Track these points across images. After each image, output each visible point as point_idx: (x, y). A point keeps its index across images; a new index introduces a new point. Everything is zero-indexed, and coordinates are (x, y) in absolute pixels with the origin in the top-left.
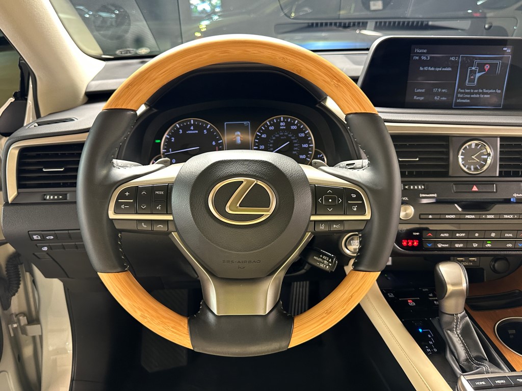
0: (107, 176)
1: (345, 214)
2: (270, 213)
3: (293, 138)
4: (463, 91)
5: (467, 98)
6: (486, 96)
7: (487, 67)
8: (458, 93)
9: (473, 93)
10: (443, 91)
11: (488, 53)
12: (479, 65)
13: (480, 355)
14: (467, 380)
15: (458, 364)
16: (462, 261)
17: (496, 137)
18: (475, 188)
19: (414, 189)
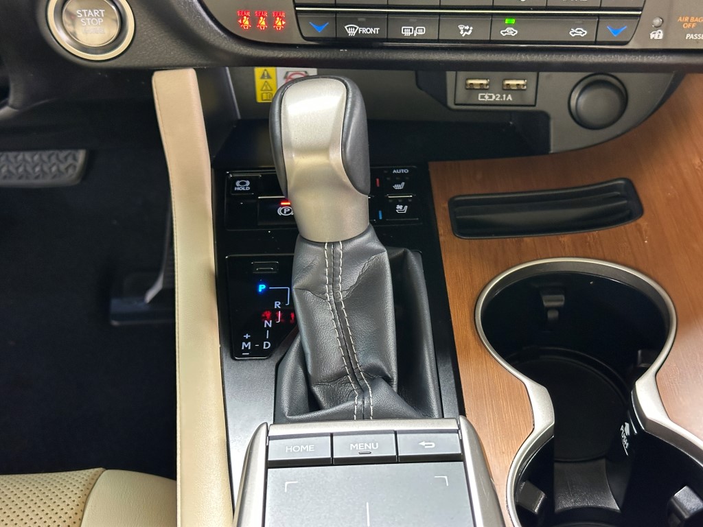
13: (379, 363)
14: (269, 438)
15: (301, 388)
16: (482, 88)
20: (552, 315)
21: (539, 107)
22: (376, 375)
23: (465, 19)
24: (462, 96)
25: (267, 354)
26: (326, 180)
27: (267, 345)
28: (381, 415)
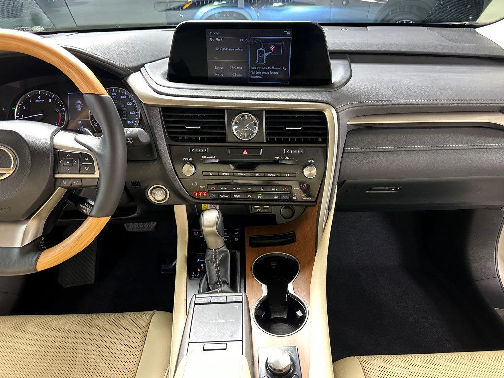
1: (80, 173)
2: (11, 172)
3: (122, 106)
4: (255, 68)
5: (260, 75)
6: (275, 73)
7: (272, 48)
8: (251, 70)
9: (264, 71)
10: (238, 68)
11: (272, 35)
12: (265, 46)
13: (225, 279)
14: (196, 298)
15: (206, 286)
16: (258, 208)
17: (262, 110)
18: (245, 152)
19: (198, 152)
20: (274, 267)
21: (273, 213)
22: (225, 283)
23: (249, 194)
24: (253, 210)
25: (198, 277)
26: (212, 234)
27: (198, 275)
28: (224, 292)
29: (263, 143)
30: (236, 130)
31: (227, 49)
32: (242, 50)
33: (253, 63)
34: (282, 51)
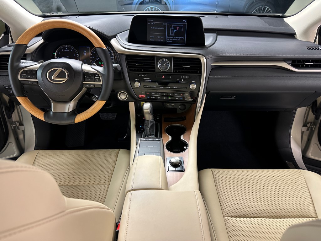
0: (18, 66)
1: (94, 82)
2: (66, 80)
4: (169, 37)
5: (171, 41)
6: (178, 40)
7: (178, 28)
8: (167, 38)
9: (173, 39)
10: (162, 37)
11: (177, 22)
12: (174, 27)
13: (153, 133)
15: (144, 135)
16: (169, 105)
17: (172, 57)
18: (163, 77)
19: (142, 76)
21: (176, 107)
23: (165, 97)
24: (166, 106)
25: (141, 133)
26: (148, 113)
28: (153, 137)
29: (172, 73)
30: (160, 66)
31: (156, 28)
32: (163, 28)
33: (169, 35)
34: (182, 30)
